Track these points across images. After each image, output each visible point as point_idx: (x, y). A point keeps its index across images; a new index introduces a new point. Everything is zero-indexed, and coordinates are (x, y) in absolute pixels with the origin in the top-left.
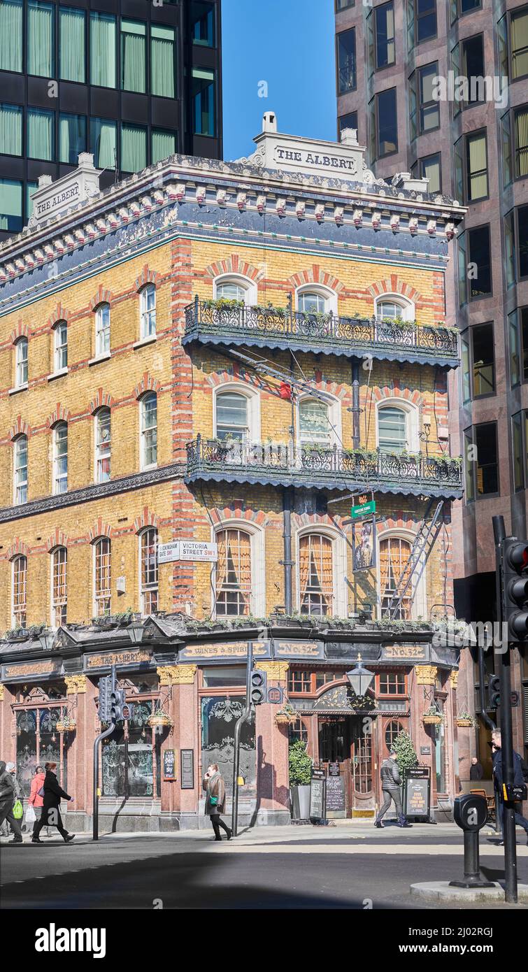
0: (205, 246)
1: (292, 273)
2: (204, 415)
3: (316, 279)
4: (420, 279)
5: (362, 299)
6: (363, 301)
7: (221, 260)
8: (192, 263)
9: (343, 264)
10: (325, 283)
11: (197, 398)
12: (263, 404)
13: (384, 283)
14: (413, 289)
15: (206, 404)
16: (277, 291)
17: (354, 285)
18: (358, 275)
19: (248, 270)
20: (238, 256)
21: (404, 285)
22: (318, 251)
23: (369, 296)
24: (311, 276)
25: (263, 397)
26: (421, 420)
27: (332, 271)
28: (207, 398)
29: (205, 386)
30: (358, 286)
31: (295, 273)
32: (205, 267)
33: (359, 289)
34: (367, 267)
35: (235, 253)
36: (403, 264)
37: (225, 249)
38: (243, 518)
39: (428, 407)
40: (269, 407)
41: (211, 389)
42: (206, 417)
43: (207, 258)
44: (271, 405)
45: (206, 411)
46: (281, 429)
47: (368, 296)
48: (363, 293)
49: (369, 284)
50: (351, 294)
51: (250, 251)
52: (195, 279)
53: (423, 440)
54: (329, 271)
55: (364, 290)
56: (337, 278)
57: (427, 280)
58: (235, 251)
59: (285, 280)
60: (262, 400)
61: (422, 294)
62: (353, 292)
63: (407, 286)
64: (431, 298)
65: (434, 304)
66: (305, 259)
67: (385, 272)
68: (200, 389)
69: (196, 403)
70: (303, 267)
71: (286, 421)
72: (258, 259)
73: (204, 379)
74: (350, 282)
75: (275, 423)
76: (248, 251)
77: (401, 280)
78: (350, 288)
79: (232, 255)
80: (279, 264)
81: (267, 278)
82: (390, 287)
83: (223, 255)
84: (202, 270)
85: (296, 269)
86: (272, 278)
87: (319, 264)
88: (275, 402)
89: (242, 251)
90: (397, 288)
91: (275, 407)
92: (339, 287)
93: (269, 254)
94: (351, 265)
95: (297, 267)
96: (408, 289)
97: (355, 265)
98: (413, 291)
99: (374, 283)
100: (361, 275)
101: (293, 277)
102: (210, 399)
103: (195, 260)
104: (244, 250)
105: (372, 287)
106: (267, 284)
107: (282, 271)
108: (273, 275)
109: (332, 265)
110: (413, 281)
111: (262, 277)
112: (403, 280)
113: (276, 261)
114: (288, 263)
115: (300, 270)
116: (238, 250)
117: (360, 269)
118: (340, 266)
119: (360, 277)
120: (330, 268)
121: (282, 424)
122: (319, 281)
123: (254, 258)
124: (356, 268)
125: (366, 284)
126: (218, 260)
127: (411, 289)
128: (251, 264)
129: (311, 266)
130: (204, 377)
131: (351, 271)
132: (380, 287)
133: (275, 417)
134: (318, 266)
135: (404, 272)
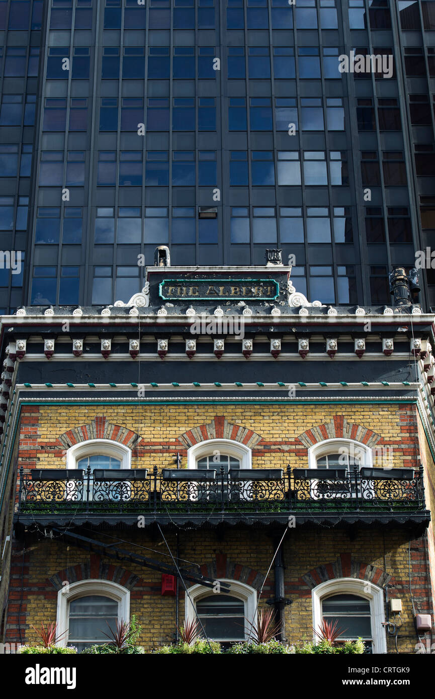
0: (59, 411)
1: (183, 430)
3: (220, 434)
4: (380, 417)
5: (289, 451)
6: (291, 454)
7: (80, 425)
8: (39, 433)
9: (260, 411)
10: (233, 437)
11: (34, 606)
12: (134, 606)
13: (323, 428)
14: (369, 430)
15: (46, 614)
16: (160, 456)
17: (276, 435)
18: (284, 422)
19: (119, 434)
20: (105, 418)
21: (355, 427)
22: (222, 398)
23: (301, 447)
24: (212, 431)
25: (135, 596)
26: (388, 607)
27: (244, 421)
28: (49, 606)
29: (48, 589)
30: (284, 436)
31: (189, 429)
32: (57, 436)
33: (287, 440)
34: (296, 410)
35: (101, 415)
36: (352, 400)
37: (86, 411)
39: (399, 586)
40: (142, 610)
41: (57, 592)
43: (61, 425)
44: (145, 606)
45: (46, 622)
46: (160, 639)
47: (298, 447)
48: (291, 444)
49: (301, 431)
50: (273, 447)
51: (121, 410)
52: (41, 453)
53: (390, 635)
54: (240, 421)
55: (293, 440)
56: (252, 429)
57: (390, 417)
58: (100, 412)
59: (174, 440)
60: (133, 601)
61: (383, 435)
62: (275, 444)
63: (360, 428)
64: (398, 439)
65: (403, 446)
66: (204, 410)
67: (324, 414)
68: (38, 593)
69: (32, 613)
70: (199, 421)
71: (168, 627)
72: (134, 418)
73: (47, 579)
74: (271, 432)
75: (152, 631)
76: (119, 411)
77: (349, 421)
78: (271, 440)
79: (97, 418)
80: (165, 421)
81: (146, 440)
82: (334, 431)
83: (84, 418)
84: (52, 440)
85: (190, 425)
86: (153, 440)
87: (225, 414)
88: (152, 601)
89: (111, 411)
90: (344, 433)
91: (153, 608)
92: (255, 439)
93: (151, 410)
94: (273, 410)
95: (191, 422)
96: (360, 432)
97: (279, 410)
98: (369, 434)
99: (308, 429)
100: (287, 421)
101: (185, 436)
102: (53, 606)
103: (44, 429)
104: (114, 410)
105: (305, 434)
106: (148, 448)
107: (168, 429)
108: (156, 436)
109: (244, 414)
110: (369, 420)
111: (140, 439)
112: (353, 421)
113: (161, 418)
114: (177, 418)
115: (196, 425)
116: (105, 411)
117: (287, 414)
118: (256, 414)
119: (286, 425)
120: (241, 418)
121: (162, 631)
122: (224, 436)
123: (128, 418)
124: (280, 414)
125: (296, 432)
126: (77, 426)
127: (365, 431)
128: (124, 426)
129: (213, 418)
130: (46, 577)
131: (273, 418)
132: (317, 433)
133: (153, 622)
134: (224, 416)
135: (354, 410)
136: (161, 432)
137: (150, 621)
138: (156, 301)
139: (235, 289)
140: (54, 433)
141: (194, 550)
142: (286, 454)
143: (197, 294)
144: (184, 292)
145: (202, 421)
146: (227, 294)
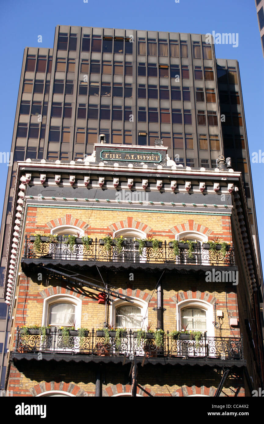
0: (47, 210)
1: (111, 223)
2: (35, 317)
3: (130, 226)
4: (212, 222)
5: (166, 236)
6: (167, 237)
7: (58, 218)
8: (36, 221)
9: (151, 215)
10: (137, 228)
11: (31, 306)
12: (83, 308)
13: (183, 226)
14: (206, 228)
15: (37, 310)
16: (99, 234)
17: (159, 228)
18: (163, 221)
19: (78, 223)
20: (71, 215)
21: (199, 226)
22: (131, 208)
24: (126, 224)
25: (84, 303)
26: (215, 314)
27: (143, 220)
28: (39, 306)
29: (39, 298)
30: (163, 228)
31: (114, 222)
32: (46, 223)
33: (164, 230)
34: (169, 216)
35: (69, 214)
36: (198, 213)
37: (61, 211)
38: (61, 390)
39: (221, 304)
40: (88, 310)
41: (43, 299)
42: (37, 319)
43: (48, 217)
44: (89, 308)
45: (37, 314)
46: (97, 325)
47: (170, 234)
48: (167, 232)
49: (172, 226)
50: (157, 233)
51: (79, 211)
52: (37, 230)
53: (217, 328)
54: (140, 220)
55: (168, 230)
56: (146, 224)
57: (217, 222)
58: (69, 212)
59: (106, 228)
60: (83, 306)
61: (213, 230)
62: (159, 232)
63: (202, 226)
64: (221, 233)
65: (224, 236)
66: (122, 214)
67: (184, 219)
68: (33, 300)
69: (30, 309)
70: (120, 219)
71: (101, 319)
72: (86, 216)
73: (38, 293)
74: (156, 226)
75: (93, 321)
76: (78, 212)
77: (196, 223)
78: (157, 230)
79: (67, 215)
80: (102, 218)
81: (92, 227)
82: (188, 227)
83: (60, 215)
84: (43, 225)
85: (114, 221)
86: (95, 227)
87: (133, 216)
88: (93, 306)
89: (74, 212)
90: (194, 228)
91: (94, 309)
92: (148, 229)
93: (94, 212)
94: (158, 216)
95: (115, 219)
96: (202, 228)
97: (161, 216)
98: (206, 229)
99: (175, 225)
100: (165, 221)
101: (112, 226)
102: (41, 306)
103: (39, 219)
104: (76, 211)
105: (174, 228)
106: (92, 231)
107: (104, 222)
108: (97, 225)
109: (143, 217)
110: (206, 223)
111: (89, 226)
112: (198, 223)
113: (100, 216)
114: (108, 217)
115: (118, 221)
116: (71, 211)
117: (165, 218)
118: (149, 217)
119: (164, 223)
120: (141, 218)
121: (98, 321)
122: (132, 227)
123: (83, 216)
124: (161, 218)
125: (169, 226)
126: (56, 218)
127: (204, 228)
128: (81, 219)
129: (127, 218)
130: (38, 291)
131: (158, 219)
132: (180, 228)
133: (93, 316)
134: (132, 217)
135: (199, 217)
136: (100, 223)
137: (92, 316)
138: (98, 160)
139: (140, 157)
140: (44, 221)
141: (116, 282)
142: (164, 237)
143: (120, 158)
144: (114, 156)
145: (121, 219)
146: (136, 158)
